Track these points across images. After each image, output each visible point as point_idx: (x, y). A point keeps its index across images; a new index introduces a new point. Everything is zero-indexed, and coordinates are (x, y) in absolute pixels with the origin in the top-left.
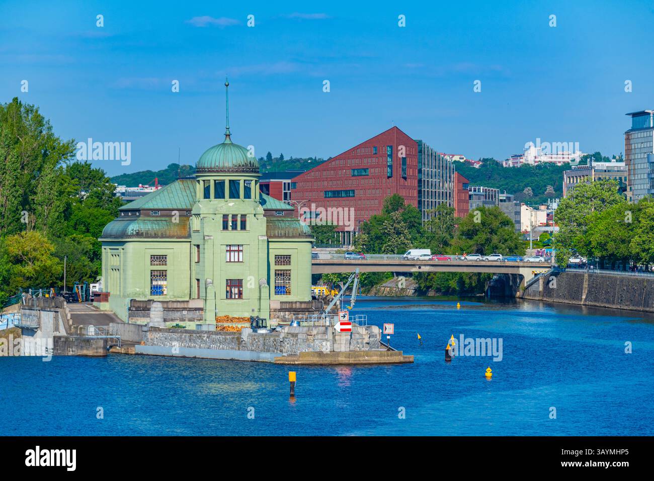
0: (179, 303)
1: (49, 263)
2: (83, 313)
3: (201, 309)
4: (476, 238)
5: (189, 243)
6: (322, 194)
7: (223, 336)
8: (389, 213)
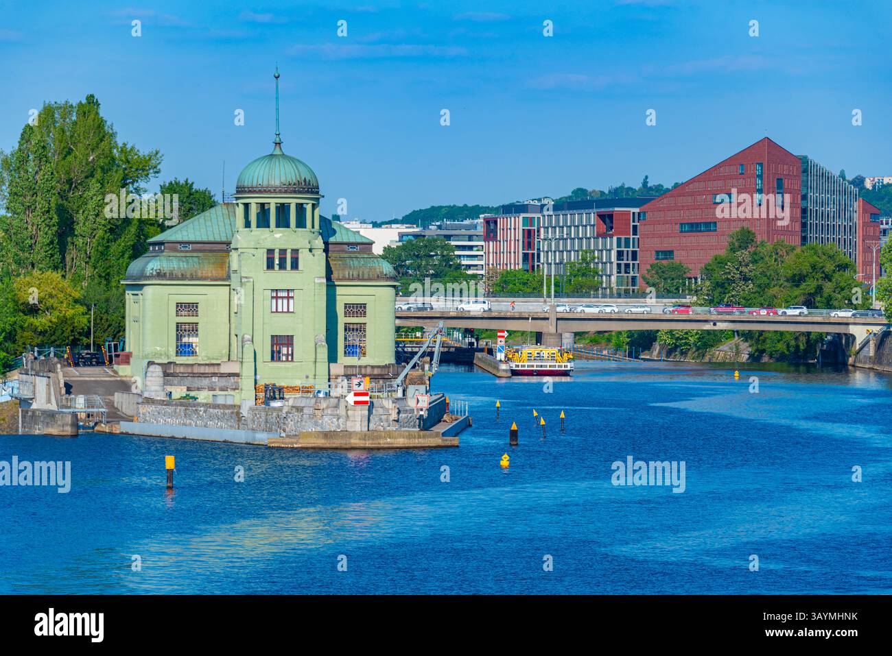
0: (207, 367)
1: (70, 313)
2: (93, 379)
3: (237, 375)
4: (803, 286)
5: (228, 287)
6: (678, 227)
7: (222, 411)
8: (734, 252)
